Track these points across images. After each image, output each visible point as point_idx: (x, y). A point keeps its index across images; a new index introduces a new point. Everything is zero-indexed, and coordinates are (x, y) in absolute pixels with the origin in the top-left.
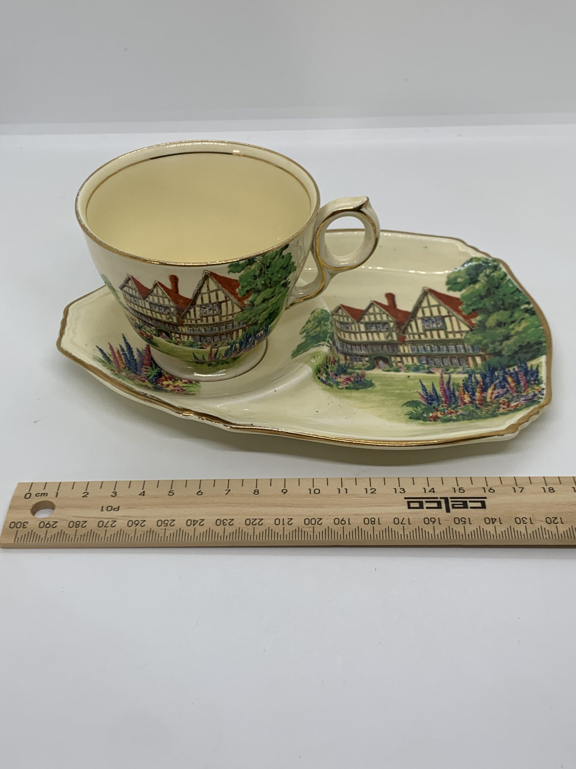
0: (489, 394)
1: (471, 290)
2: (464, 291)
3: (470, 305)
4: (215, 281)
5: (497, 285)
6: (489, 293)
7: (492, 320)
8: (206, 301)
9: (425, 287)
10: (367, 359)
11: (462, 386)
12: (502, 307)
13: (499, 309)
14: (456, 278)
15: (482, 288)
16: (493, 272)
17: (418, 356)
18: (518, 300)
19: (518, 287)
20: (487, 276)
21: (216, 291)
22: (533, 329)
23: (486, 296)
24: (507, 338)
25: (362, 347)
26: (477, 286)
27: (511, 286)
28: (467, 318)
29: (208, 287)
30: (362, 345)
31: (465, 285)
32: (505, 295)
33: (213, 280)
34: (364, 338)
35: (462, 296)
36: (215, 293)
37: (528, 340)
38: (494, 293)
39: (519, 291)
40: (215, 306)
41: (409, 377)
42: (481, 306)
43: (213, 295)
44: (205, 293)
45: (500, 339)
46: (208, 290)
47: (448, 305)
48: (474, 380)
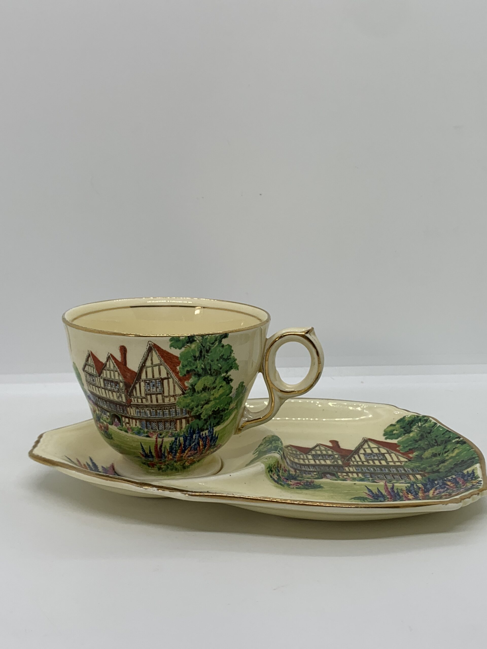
0: (431, 493)
1: (407, 437)
2: (400, 439)
3: (407, 447)
4: (158, 354)
5: (429, 431)
6: (422, 437)
7: (427, 454)
8: (150, 376)
9: (366, 438)
10: (315, 473)
11: (405, 490)
12: (436, 444)
13: (434, 446)
14: (392, 431)
15: (416, 435)
16: (424, 424)
17: (363, 473)
18: (449, 437)
19: (448, 429)
20: (419, 427)
21: (159, 365)
22: (465, 452)
23: (420, 440)
24: (443, 461)
25: (310, 467)
26: (411, 435)
27: (441, 429)
28: (405, 454)
29: (152, 360)
30: (310, 466)
31: (401, 434)
32: (437, 436)
33: (156, 354)
34: (312, 462)
35: (398, 442)
36: (157, 367)
37: (462, 459)
38: (427, 437)
39: (448, 431)
40: (157, 383)
41: (355, 484)
42: (416, 446)
43: (156, 369)
44: (149, 367)
45: (437, 463)
46: (152, 363)
47: (387, 447)
48: (415, 487)
